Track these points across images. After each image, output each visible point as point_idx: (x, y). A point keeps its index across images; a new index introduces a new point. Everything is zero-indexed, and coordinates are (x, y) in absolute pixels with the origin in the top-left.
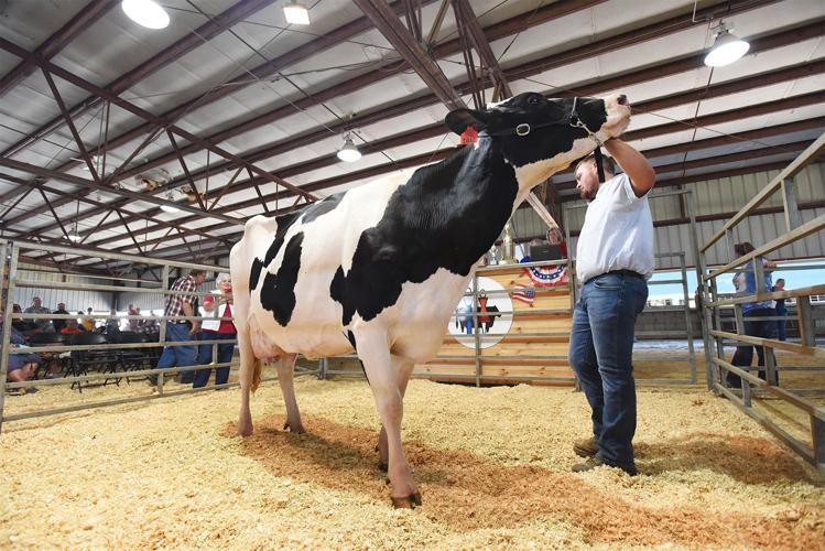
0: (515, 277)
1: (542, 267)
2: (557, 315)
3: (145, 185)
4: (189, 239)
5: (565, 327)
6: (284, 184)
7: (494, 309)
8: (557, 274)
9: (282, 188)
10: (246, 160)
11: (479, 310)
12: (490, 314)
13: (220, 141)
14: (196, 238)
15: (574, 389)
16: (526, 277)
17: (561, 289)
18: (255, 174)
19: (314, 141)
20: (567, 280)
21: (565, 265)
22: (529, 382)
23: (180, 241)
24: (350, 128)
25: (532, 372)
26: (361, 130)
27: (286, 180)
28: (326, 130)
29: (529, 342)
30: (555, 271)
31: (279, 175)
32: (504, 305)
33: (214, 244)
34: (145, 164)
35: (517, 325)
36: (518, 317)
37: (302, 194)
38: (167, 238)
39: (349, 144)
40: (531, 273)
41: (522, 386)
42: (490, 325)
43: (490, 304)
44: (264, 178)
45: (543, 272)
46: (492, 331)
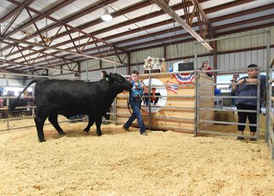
0: (169, 79)
1: (182, 74)
2: (188, 98)
3: (25, 35)
4: (48, 58)
5: (191, 104)
6: (82, 32)
7: (159, 94)
8: (189, 78)
9: (81, 35)
10: (64, 22)
11: (152, 94)
12: (157, 96)
13: (51, 13)
14: (51, 57)
15: (193, 135)
16: (174, 79)
17: (191, 85)
18: (69, 29)
19: (91, 11)
20: (194, 81)
21: (193, 74)
22: (173, 130)
23: (44, 59)
24: (107, 4)
25: (175, 125)
26: (112, 4)
27: (83, 30)
28: (96, 6)
29: (174, 111)
30: (189, 76)
31: (80, 28)
32: (163, 92)
33: (58, 60)
34: (22, 26)
35: (169, 102)
36: (169, 98)
37: (91, 37)
38: (39, 57)
39: (107, 12)
40: (177, 77)
41: (169, 132)
42: (156, 102)
43: (157, 92)
44: (73, 30)
45: (183, 77)
46: (157, 104)
